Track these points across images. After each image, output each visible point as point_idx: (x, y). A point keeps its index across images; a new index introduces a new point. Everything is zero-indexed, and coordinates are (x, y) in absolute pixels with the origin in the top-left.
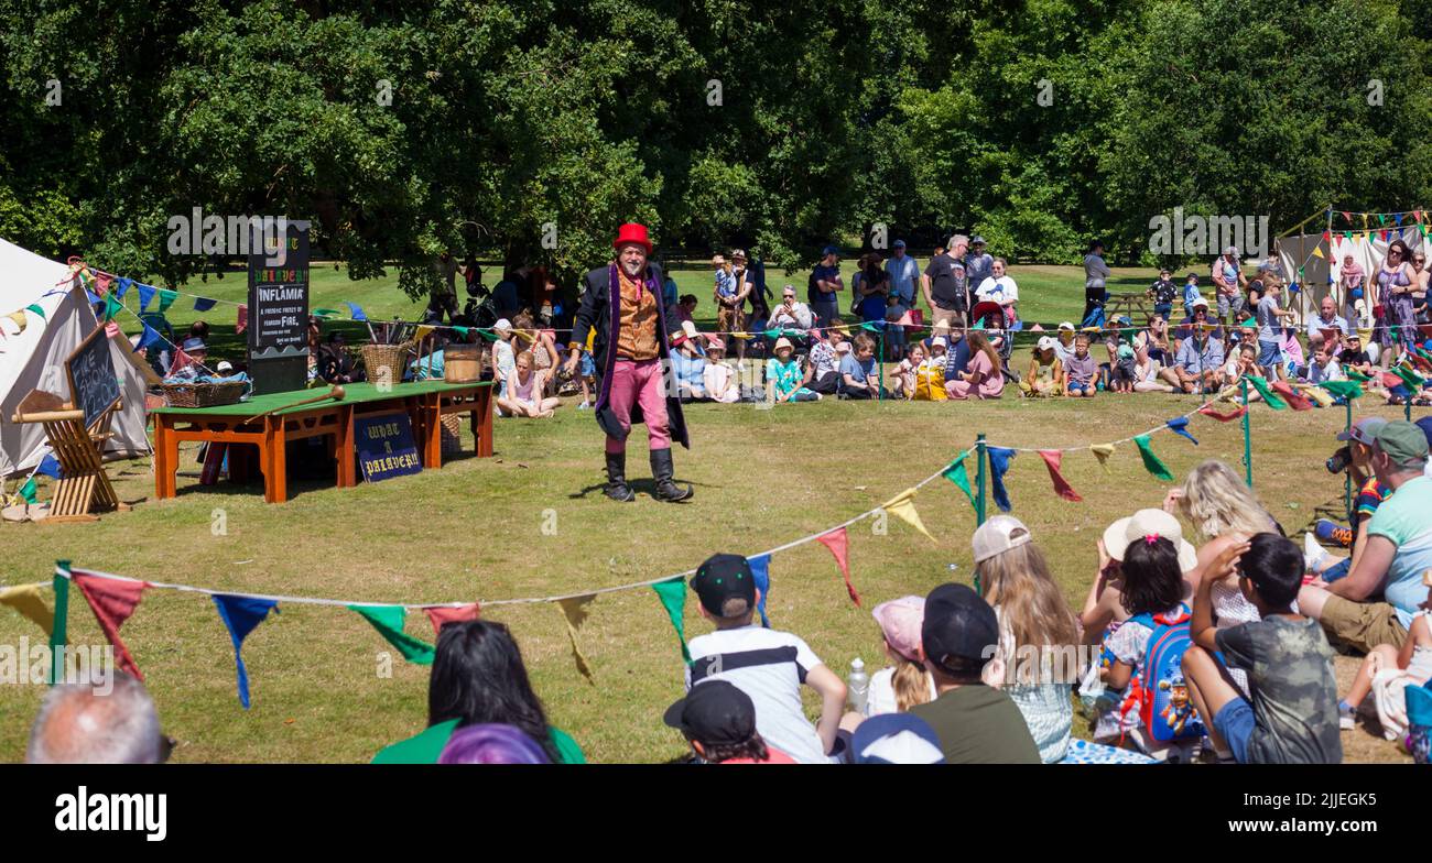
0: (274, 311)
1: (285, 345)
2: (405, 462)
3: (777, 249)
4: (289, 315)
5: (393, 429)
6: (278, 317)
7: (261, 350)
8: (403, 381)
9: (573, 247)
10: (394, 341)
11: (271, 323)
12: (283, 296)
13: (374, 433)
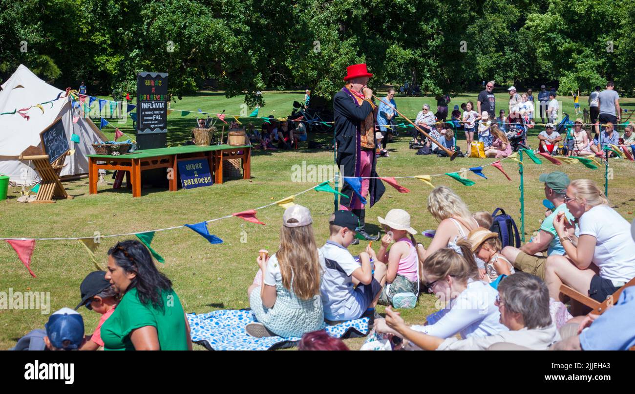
0: (149, 113)
1: (155, 128)
2: (204, 181)
3: (432, 87)
4: (157, 115)
5: (199, 166)
6: (151, 115)
7: (143, 130)
8: (211, 145)
9: (323, 87)
10: (207, 127)
11: (148, 118)
12: (154, 106)
13: (189, 167)
